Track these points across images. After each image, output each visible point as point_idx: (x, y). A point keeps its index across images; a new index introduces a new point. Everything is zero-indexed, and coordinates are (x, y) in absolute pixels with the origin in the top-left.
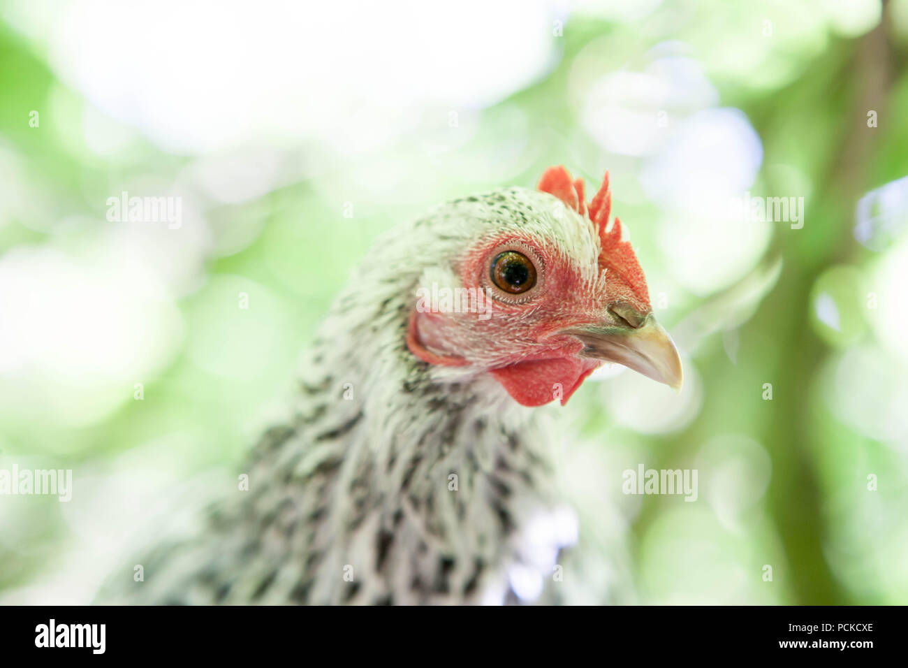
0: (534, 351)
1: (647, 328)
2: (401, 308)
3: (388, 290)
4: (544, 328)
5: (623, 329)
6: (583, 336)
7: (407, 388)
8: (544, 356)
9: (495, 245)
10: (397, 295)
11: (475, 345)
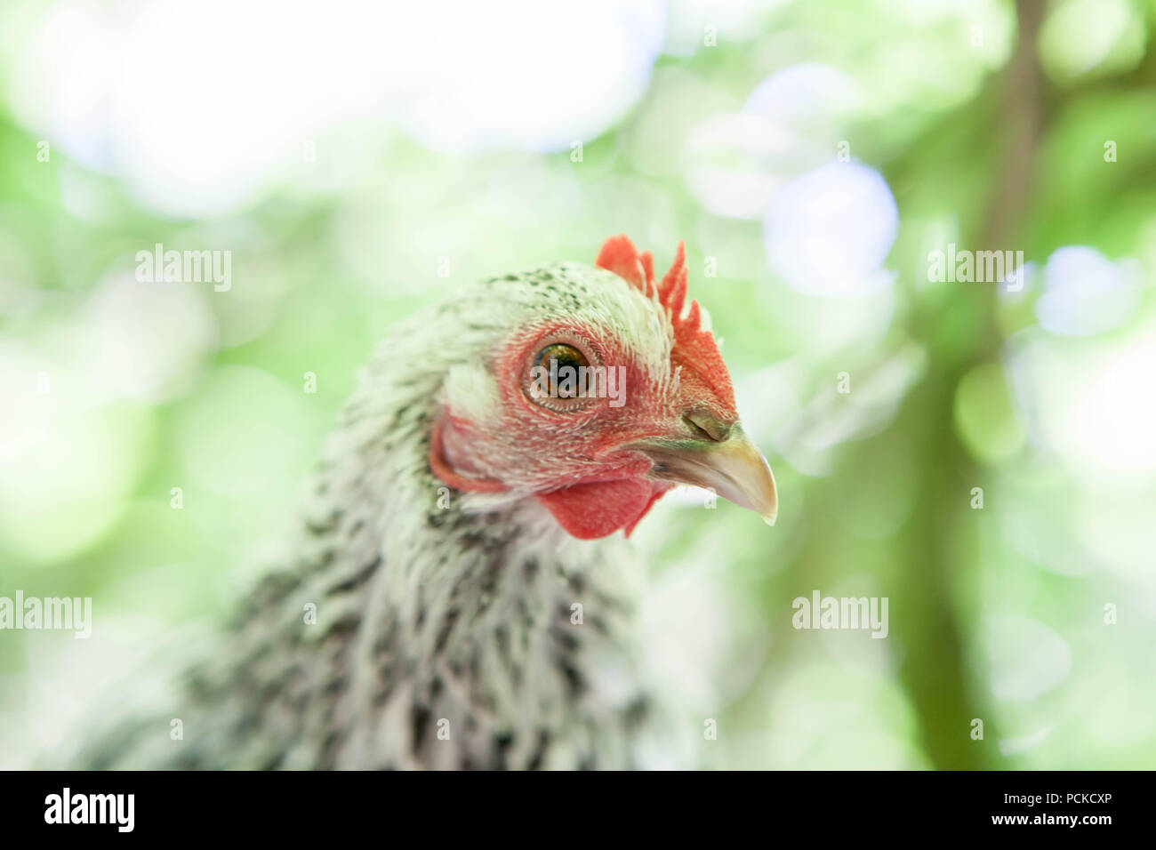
0: (590, 471)
1: (732, 441)
2: (422, 418)
3: (405, 395)
4: (602, 442)
5: (701, 443)
6: (653, 452)
7: (434, 522)
8: (604, 477)
9: (540, 337)
10: (416, 401)
11: (515, 464)
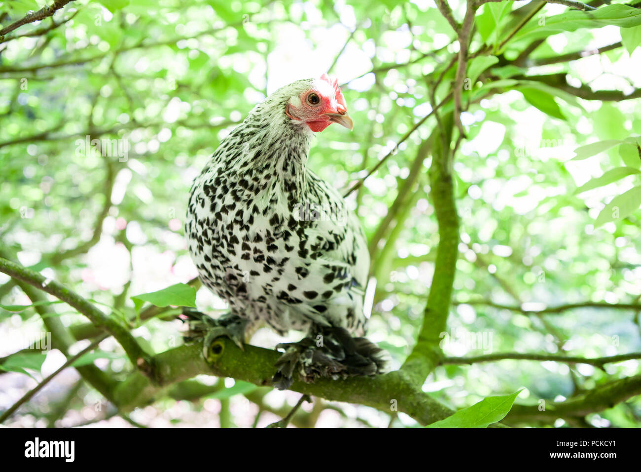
0: (318, 119)
1: (345, 115)
2: (285, 104)
3: (282, 100)
4: (321, 113)
5: (340, 115)
6: (330, 116)
7: (285, 123)
8: (320, 120)
9: (310, 92)
10: (284, 101)
11: (303, 116)
